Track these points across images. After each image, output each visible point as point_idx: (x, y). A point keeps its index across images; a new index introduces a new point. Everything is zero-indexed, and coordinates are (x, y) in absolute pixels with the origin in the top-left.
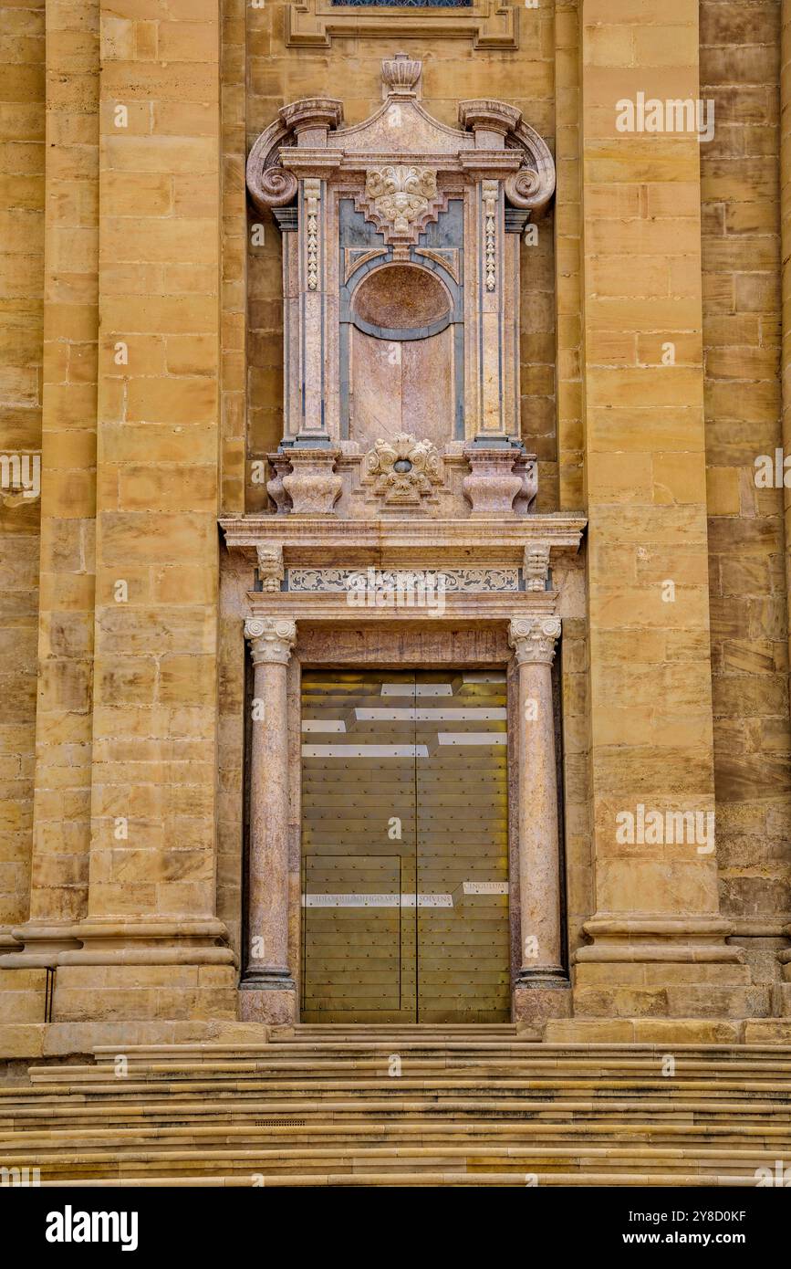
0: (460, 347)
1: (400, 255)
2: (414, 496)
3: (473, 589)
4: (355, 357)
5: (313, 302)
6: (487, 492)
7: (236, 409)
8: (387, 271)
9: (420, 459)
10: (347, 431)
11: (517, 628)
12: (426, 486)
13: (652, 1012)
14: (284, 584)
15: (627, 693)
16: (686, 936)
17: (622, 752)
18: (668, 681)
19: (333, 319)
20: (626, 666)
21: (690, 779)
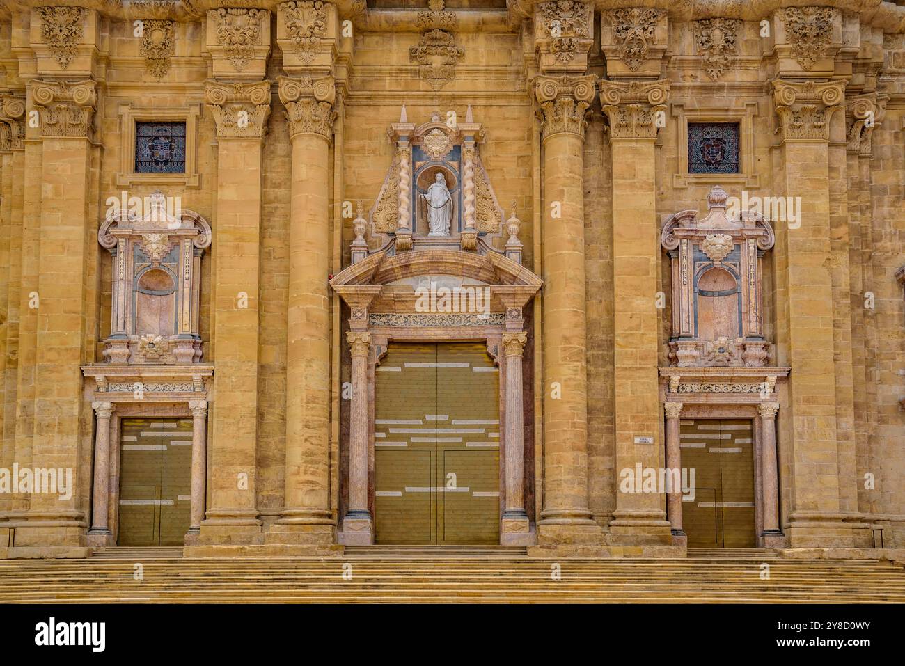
0: (177, 300)
1: (156, 266)
2: (157, 356)
3: (176, 391)
4: (139, 303)
5: (122, 285)
6: (182, 355)
7: (92, 324)
8: (152, 271)
9: (157, 343)
10: (135, 331)
11: (190, 406)
12: (161, 353)
13: (225, 543)
14: (107, 390)
15: (226, 430)
16: (241, 516)
17: (223, 451)
18: (240, 425)
19: (130, 289)
20: (226, 420)
21: (247, 460)
